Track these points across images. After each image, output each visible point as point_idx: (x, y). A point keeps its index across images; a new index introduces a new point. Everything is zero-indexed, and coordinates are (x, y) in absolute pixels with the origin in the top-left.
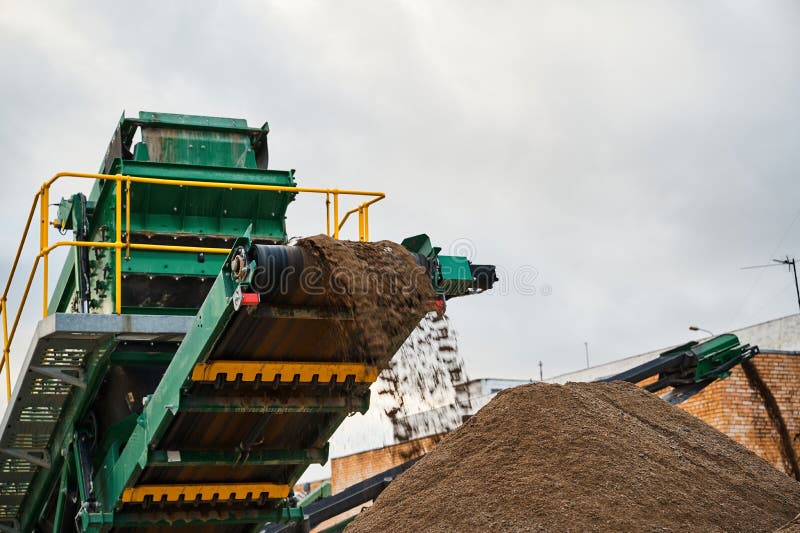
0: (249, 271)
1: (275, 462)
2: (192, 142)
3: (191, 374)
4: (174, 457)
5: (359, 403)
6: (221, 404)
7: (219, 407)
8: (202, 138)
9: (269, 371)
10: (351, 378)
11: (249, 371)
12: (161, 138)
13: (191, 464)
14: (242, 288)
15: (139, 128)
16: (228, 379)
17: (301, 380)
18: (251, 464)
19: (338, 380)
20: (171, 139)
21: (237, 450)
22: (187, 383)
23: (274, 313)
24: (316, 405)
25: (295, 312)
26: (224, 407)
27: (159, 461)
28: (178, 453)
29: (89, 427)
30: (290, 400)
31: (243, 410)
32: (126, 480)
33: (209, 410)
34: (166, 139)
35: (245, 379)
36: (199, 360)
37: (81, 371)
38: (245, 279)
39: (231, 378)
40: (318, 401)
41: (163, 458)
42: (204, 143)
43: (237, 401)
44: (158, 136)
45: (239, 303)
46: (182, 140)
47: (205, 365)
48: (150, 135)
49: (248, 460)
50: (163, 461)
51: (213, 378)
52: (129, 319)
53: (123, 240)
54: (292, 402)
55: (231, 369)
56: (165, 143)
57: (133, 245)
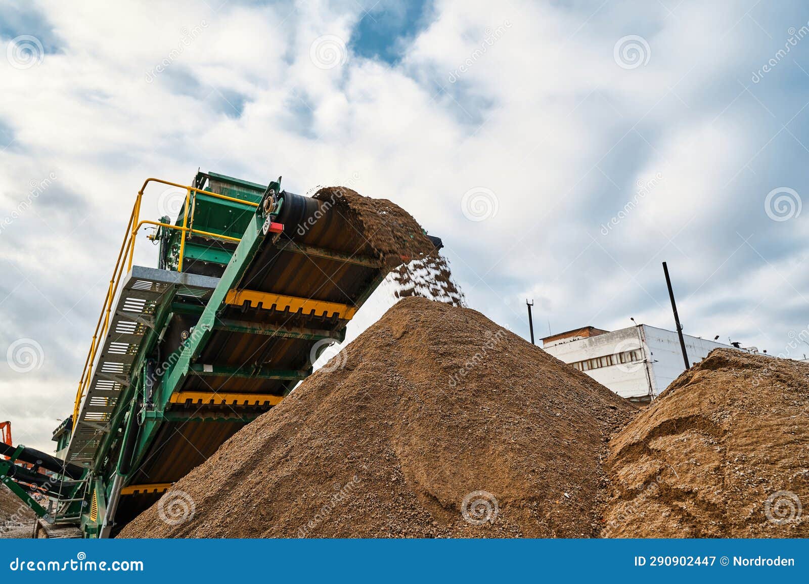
0: (277, 206)
1: (277, 377)
2: (239, 192)
3: (224, 300)
4: (208, 369)
5: (338, 335)
6: (245, 326)
7: (243, 328)
8: (245, 192)
9: (282, 302)
10: (336, 314)
11: (267, 300)
12: (220, 187)
13: (219, 374)
14: (271, 218)
15: (208, 180)
16: (252, 306)
17: (303, 312)
18: (261, 378)
19: (328, 316)
20: (227, 189)
21: (252, 366)
22: (222, 306)
23: (292, 246)
24: (310, 334)
25: (307, 248)
26: (247, 328)
27: (197, 371)
28: (211, 367)
29: (155, 357)
30: (293, 329)
31: (261, 332)
32: (174, 387)
33: (236, 330)
34: (223, 188)
35: (264, 307)
36: (232, 287)
37: (152, 317)
38: (274, 212)
39: (254, 305)
40: (312, 332)
41: (200, 369)
42: (246, 194)
43: (257, 326)
44: (219, 185)
45: (267, 229)
46: (233, 190)
47: (236, 292)
48: (214, 184)
49: (259, 375)
50: (200, 371)
51: (241, 303)
52: (186, 276)
53: (188, 226)
54: (294, 330)
55: (255, 298)
56: (223, 191)
57: (194, 230)
